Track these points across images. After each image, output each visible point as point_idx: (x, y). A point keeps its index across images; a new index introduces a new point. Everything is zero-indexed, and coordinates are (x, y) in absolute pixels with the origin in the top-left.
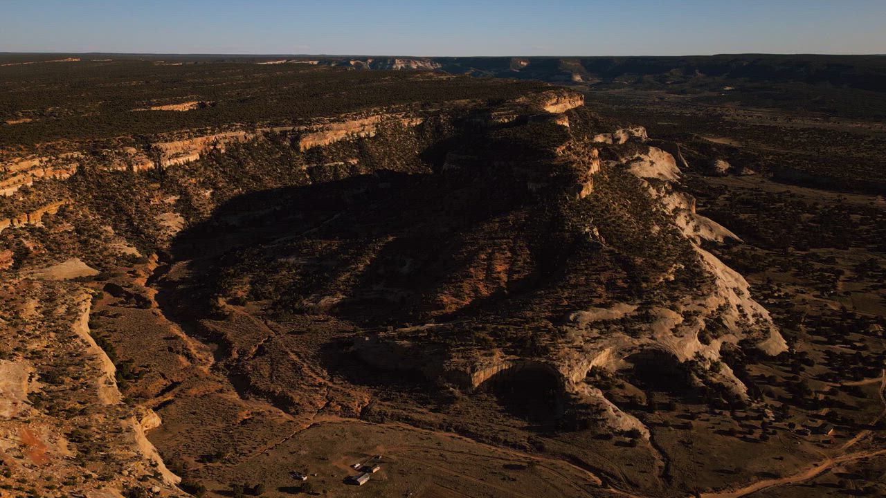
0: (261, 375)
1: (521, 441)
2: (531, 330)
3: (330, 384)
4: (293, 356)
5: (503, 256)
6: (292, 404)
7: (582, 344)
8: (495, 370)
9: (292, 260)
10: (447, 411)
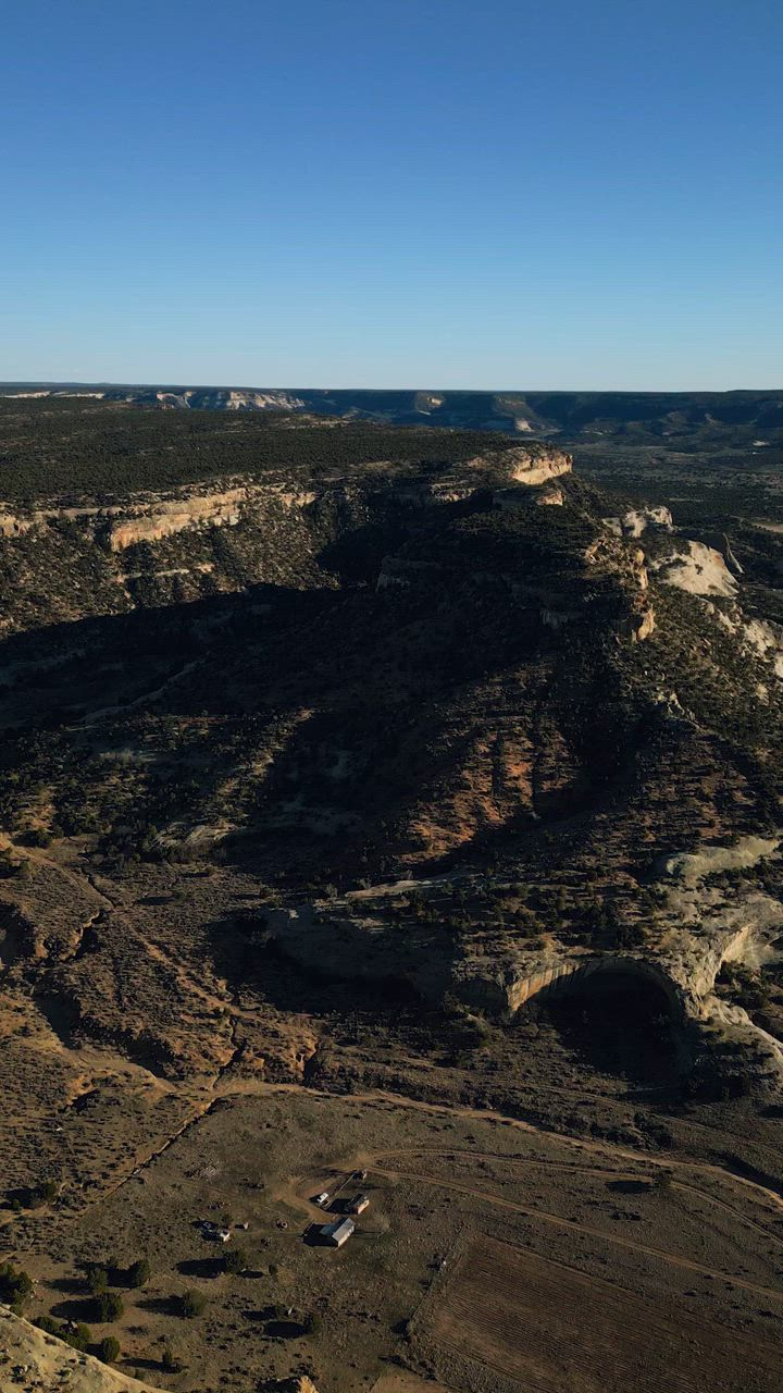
0: (98, 993)
1: (624, 1125)
2: (600, 893)
3: (235, 1011)
4: (155, 952)
5: (518, 747)
6: (169, 1058)
7: (698, 920)
8: (549, 977)
9: (127, 755)
10: (469, 1063)
